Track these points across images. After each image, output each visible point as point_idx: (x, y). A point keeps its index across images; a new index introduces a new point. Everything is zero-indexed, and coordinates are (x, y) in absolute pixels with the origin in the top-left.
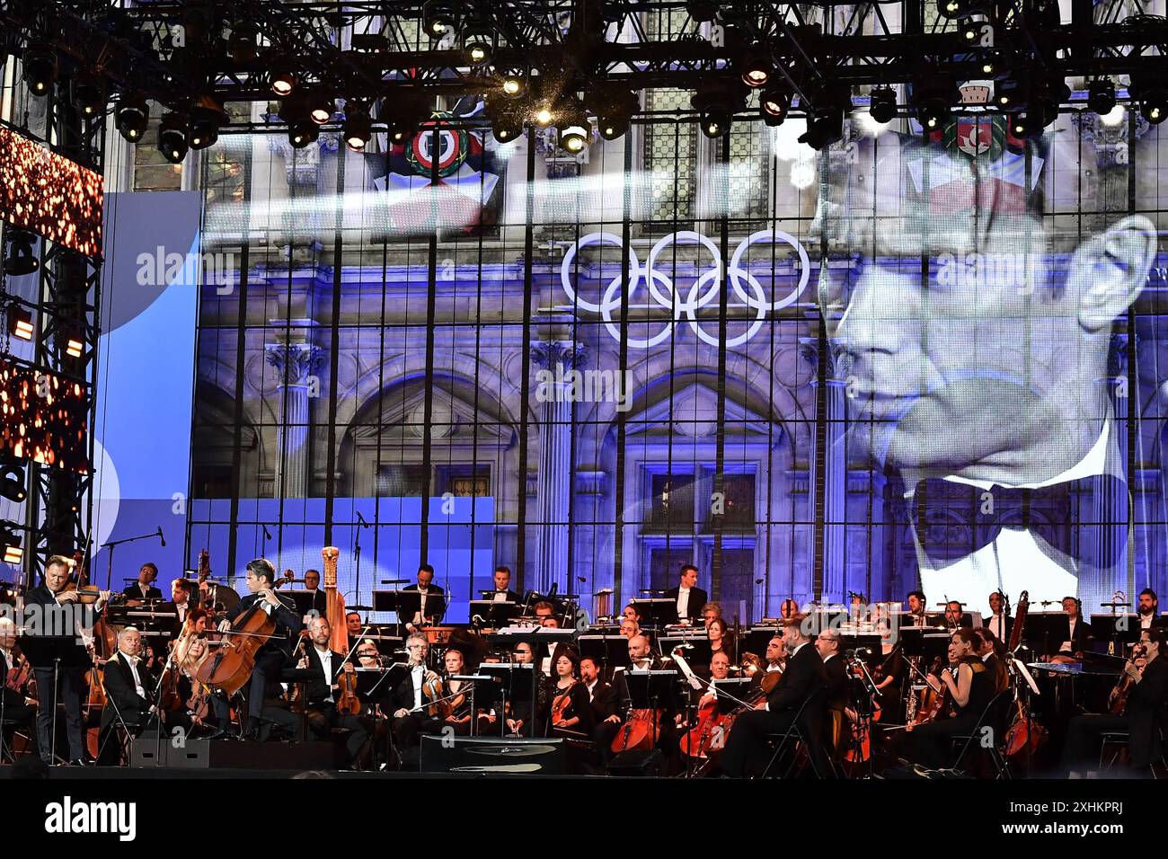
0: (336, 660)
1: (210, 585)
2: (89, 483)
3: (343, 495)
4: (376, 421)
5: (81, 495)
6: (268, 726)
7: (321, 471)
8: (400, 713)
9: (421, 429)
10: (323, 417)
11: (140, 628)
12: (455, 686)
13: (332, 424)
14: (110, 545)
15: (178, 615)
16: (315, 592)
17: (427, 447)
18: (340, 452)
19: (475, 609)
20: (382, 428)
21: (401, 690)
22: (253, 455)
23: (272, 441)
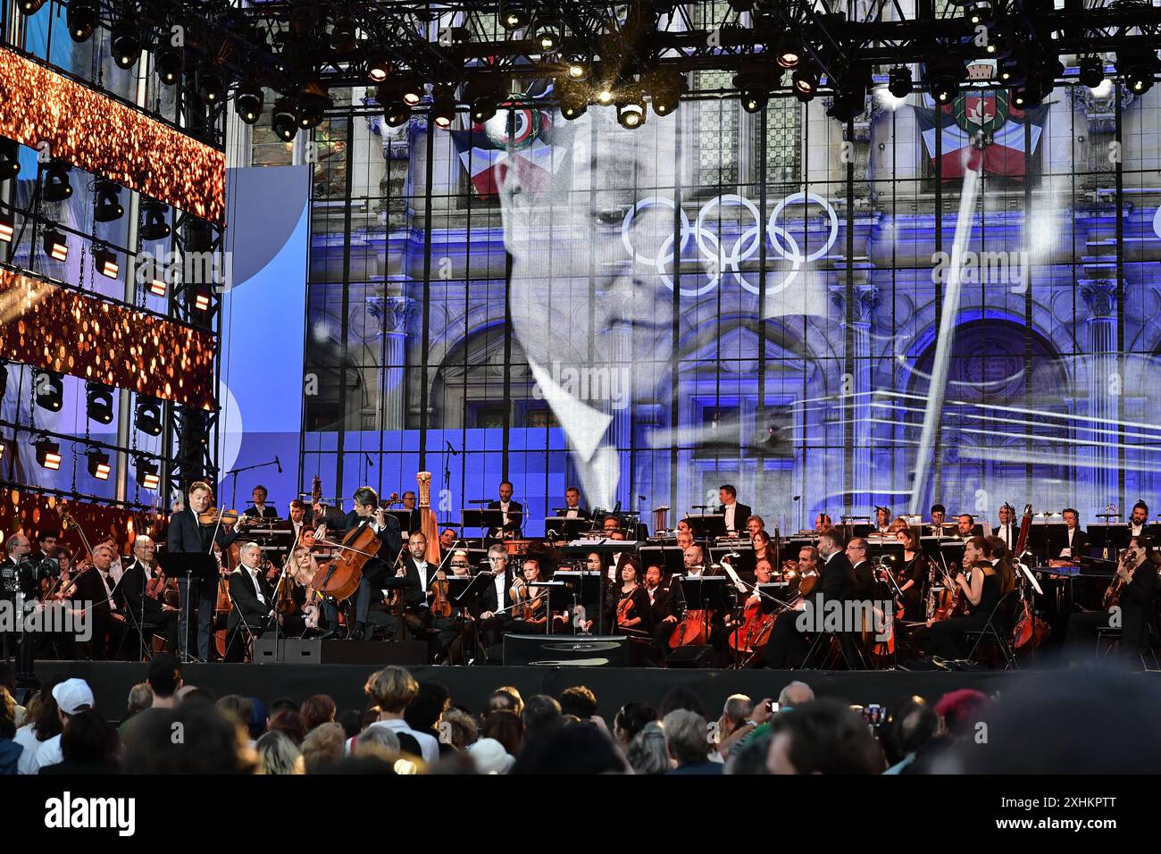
0: (431, 569)
1: (322, 506)
2: (216, 419)
3: (434, 427)
4: (463, 363)
5: (209, 429)
6: (371, 627)
7: (416, 406)
8: (486, 615)
9: (501, 369)
10: (417, 359)
11: (260, 543)
12: (533, 591)
13: (425, 366)
14: (235, 472)
15: (294, 532)
16: (411, 511)
17: (507, 385)
18: (432, 390)
19: (549, 524)
20: (468, 369)
21: (486, 595)
22: (357, 393)
23: (372, 380)
